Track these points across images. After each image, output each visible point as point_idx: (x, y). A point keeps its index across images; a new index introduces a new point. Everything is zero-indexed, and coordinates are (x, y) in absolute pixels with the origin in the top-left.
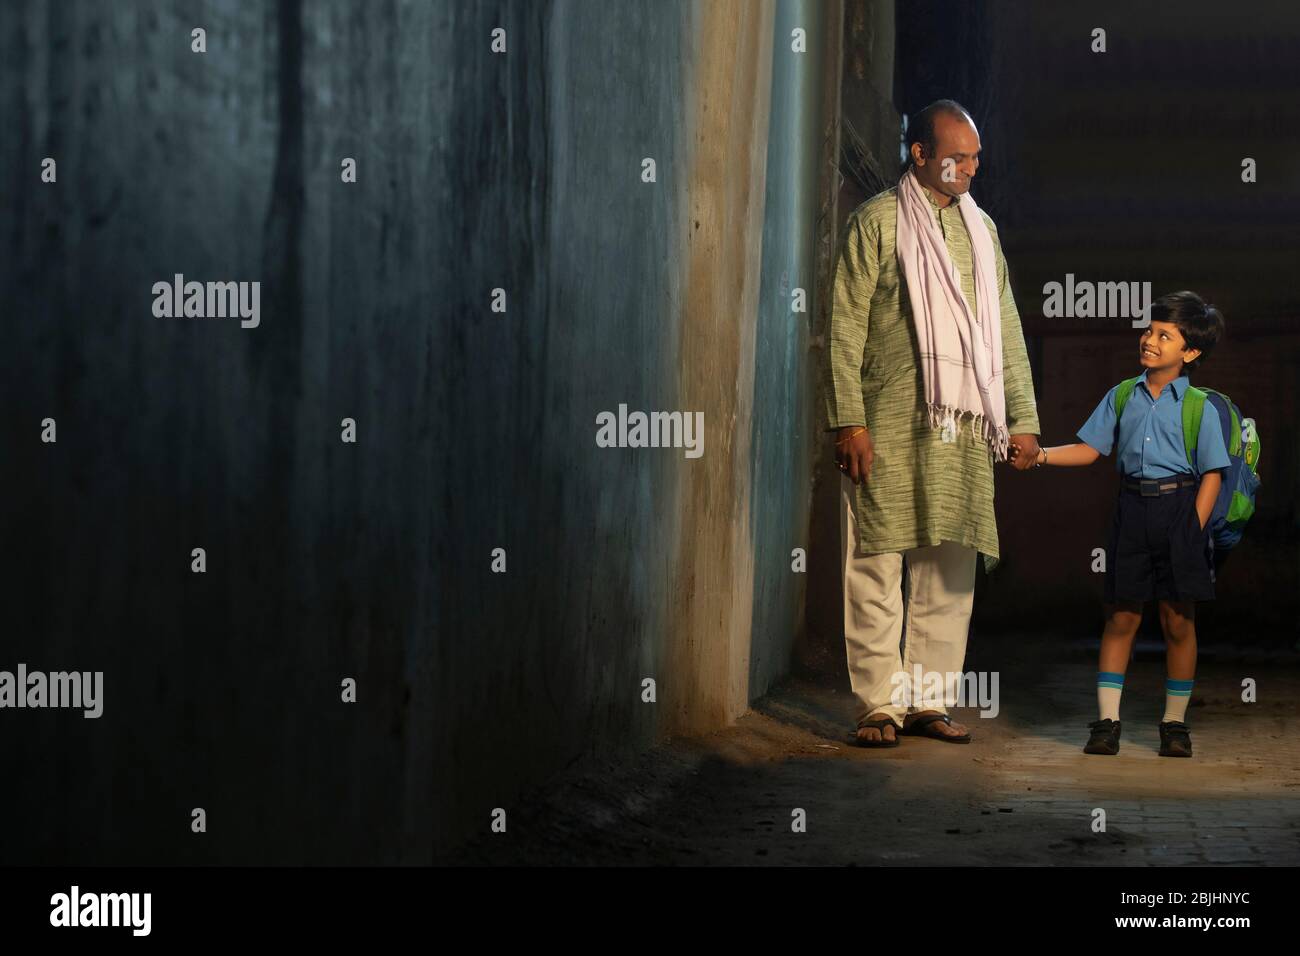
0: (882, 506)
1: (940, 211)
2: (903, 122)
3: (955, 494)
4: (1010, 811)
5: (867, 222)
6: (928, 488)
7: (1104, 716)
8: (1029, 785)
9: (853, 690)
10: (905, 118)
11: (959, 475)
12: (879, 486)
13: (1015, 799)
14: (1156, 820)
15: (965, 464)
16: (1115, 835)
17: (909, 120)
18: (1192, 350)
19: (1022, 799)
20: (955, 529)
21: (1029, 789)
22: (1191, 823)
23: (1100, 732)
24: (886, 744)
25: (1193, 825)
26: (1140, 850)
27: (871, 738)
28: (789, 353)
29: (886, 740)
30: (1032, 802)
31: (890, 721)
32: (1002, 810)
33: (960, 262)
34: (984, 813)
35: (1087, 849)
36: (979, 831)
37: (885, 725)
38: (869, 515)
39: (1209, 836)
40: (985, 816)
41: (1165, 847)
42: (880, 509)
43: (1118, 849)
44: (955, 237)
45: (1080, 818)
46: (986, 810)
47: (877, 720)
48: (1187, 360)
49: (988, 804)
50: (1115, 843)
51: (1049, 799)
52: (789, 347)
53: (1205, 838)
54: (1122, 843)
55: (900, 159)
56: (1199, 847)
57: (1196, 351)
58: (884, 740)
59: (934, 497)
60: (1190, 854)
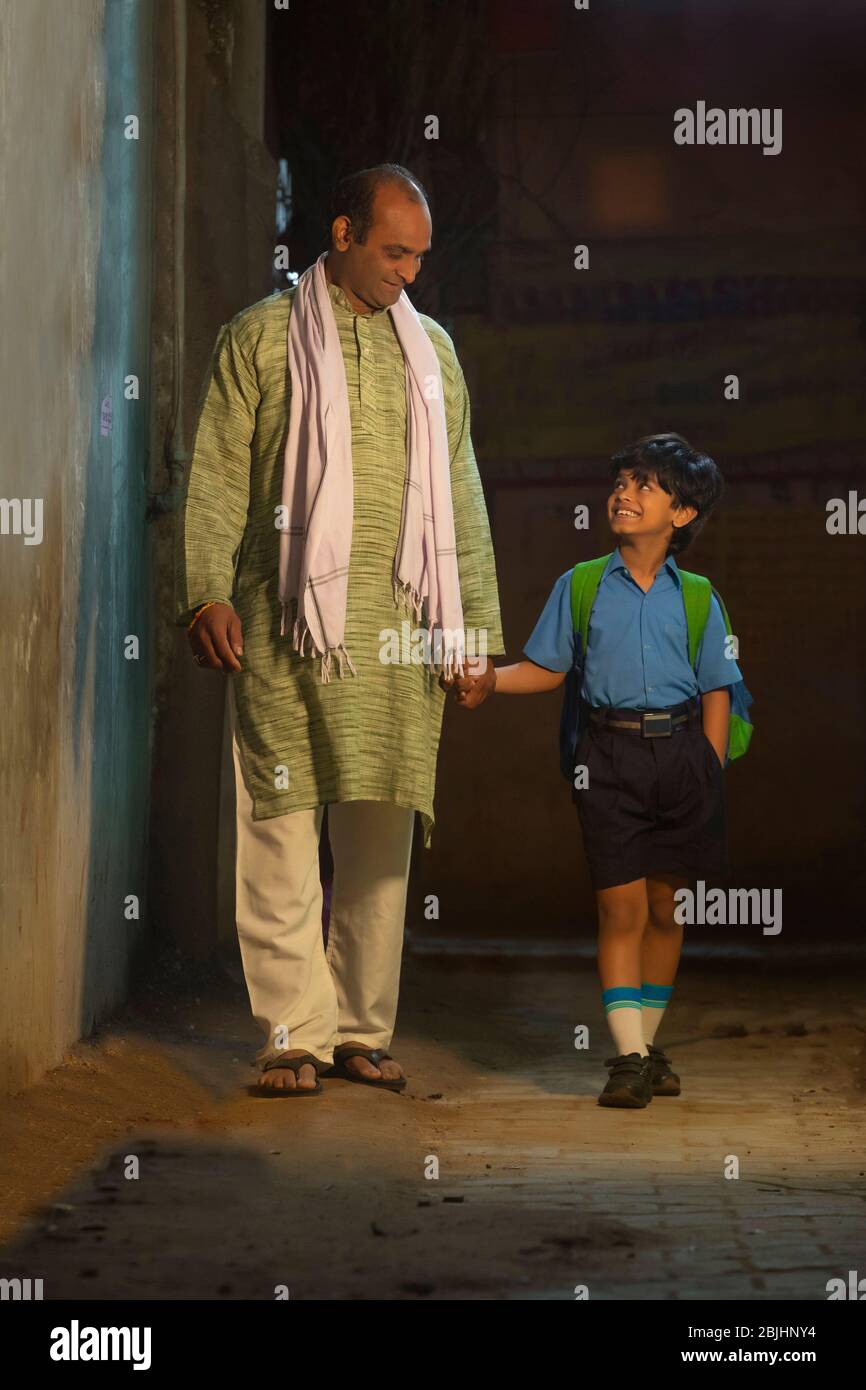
0: (273, 748)
1: (355, 318)
2: (278, 170)
3: (382, 731)
4: (459, 1200)
5: (243, 337)
6: (329, 719)
7: (626, 1050)
8: (488, 1161)
9: (255, 1012)
10: (283, 165)
11: (385, 702)
12: (266, 719)
13: (467, 1183)
14: (678, 1209)
15: (392, 686)
16: (616, 1233)
17: (290, 169)
18: (684, 507)
19: (478, 1183)
20: (386, 782)
21: (488, 1167)
22: (732, 1212)
23: (622, 1073)
24: (301, 1092)
25: (733, 1214)
26: (656, 1254)
27: (282, 1085)
28: (115, 521)
29: (302, 1088)
30: (493, 1186)
31: (309, 1059)
32: (447, 1200)
33: (380, 392)
34: (422, 1204)
35: (575, 1254)
36: (415, 1232)
37: (302, 1064)
38: (260, 763)
39: (757, 1231)
40: (424, 1210)
41: (692, 1248)
42: (272, 753)
43: (623, 1253)
44: (375, 356)
45: (565, 1208)
46: (423, 1199)
47: (290, 1057)
48: (678, 525)
49: (429, 1192)
50: (619, 1244)
51: (517, 1181)
52: (116, 512)
53: (752, 1234)
54: (628, 1244)
55: (277, 227)
56: (742, 1246)
57: (689, 511)
58: (298, 1087)
59: (340, 732)
60: (729, 1258)
